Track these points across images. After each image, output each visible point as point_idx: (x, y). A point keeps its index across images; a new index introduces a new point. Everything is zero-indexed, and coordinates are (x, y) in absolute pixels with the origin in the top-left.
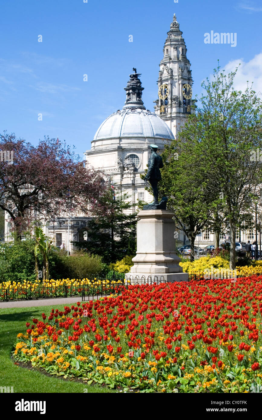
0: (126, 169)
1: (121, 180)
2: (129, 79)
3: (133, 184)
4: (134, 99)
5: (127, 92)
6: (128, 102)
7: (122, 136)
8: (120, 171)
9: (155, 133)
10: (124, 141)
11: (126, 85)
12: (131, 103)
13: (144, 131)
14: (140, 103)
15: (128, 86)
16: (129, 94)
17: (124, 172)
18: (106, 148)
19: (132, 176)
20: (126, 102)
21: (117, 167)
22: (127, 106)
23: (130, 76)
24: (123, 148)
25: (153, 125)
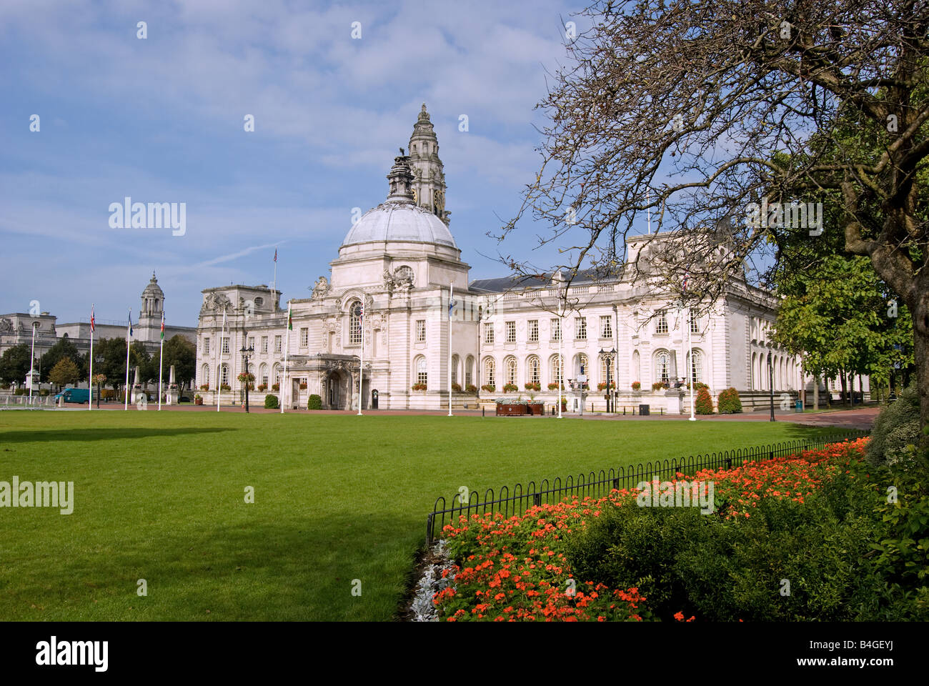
0: (396, 286)
1: (390, 303)
2: (394, 163)
3: (409, 308)
4: (401, 190)
5: (392, 180)
6: (393, 194)
7: (388, 239)
8: (387, 288)
9: (435, 238)
10: (390, 246)
11: (389, 171)
12: (398, 196)
13: (421, 234)
14: (410, 196)
15: (393, 173)
16: (394, 183)
17: (394, 290)
18: (366, 255)
19: (406, 295)
20: (389, 195)
21: (383, 282)
22: (391, 199)
23: (396, 160)
24: (391, 256)
25: (432, 226)
